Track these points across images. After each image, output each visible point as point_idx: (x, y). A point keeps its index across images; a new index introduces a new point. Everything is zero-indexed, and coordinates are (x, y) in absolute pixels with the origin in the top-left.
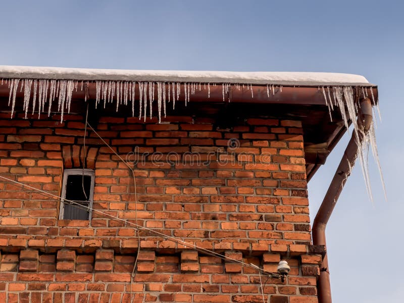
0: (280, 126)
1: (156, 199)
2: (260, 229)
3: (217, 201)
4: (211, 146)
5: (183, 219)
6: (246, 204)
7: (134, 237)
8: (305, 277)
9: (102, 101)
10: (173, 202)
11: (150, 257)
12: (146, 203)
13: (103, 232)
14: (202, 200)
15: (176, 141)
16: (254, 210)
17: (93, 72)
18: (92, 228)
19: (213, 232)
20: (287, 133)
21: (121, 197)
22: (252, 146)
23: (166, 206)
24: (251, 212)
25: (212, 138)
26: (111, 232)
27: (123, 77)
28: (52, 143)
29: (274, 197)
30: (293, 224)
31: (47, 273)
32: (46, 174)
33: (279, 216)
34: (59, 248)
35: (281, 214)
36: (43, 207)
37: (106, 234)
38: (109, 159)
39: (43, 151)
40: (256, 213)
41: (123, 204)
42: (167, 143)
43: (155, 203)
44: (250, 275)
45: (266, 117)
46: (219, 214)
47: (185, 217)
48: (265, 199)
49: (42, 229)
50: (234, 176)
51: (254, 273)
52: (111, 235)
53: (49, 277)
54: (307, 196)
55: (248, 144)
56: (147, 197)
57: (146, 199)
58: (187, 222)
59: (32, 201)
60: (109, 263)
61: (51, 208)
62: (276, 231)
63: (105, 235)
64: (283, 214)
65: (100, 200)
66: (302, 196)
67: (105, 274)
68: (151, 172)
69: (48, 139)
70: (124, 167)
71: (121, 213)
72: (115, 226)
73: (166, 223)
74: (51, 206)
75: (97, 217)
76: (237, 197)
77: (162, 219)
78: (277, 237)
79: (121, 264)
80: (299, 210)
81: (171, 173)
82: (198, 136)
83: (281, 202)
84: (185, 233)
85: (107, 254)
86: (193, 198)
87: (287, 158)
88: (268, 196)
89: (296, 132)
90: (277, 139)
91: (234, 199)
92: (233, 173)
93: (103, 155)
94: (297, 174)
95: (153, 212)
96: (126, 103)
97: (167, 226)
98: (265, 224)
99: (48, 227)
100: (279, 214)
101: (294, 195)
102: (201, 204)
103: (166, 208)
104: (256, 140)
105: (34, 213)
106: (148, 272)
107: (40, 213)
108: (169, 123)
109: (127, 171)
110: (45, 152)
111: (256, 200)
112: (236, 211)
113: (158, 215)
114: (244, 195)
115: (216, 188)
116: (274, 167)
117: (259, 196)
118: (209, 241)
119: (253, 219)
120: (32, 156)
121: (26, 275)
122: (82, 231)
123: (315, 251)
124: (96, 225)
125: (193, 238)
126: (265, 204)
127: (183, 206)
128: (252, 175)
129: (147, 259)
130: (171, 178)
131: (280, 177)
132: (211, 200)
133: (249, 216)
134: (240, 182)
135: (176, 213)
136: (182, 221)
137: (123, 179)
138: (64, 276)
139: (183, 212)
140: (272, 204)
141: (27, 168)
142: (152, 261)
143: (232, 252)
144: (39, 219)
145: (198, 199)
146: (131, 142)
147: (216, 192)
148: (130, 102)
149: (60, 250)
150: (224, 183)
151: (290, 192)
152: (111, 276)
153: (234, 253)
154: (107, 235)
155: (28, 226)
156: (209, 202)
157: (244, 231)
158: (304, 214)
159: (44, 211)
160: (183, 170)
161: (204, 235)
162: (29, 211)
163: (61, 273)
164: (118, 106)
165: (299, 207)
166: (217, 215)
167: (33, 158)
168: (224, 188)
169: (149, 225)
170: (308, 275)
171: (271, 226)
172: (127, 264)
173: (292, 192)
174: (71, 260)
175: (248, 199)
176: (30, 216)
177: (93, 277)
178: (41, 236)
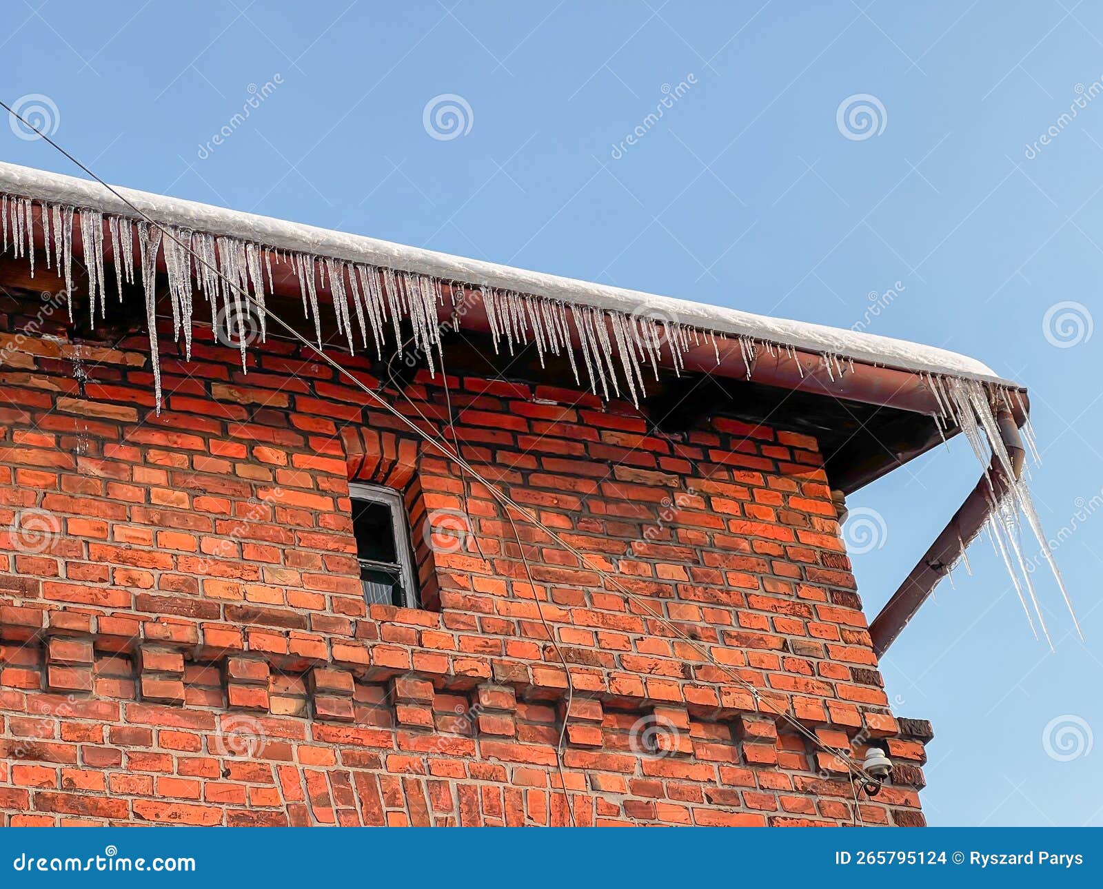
0: (776, 443)
1: (567, 579)
2: (789, 671)
3: (692, 597)
4: (652, 469)
5: (632, 630)
6: (750, 611)
7: (540, 662)
8: (898, 787)
9: (504, 338)
10: (603, 590)
11: (593, 713)
12: (548, 585)
13: (473, 644)
14: (660, 591)
15: (579, 449)
16: (768, 626)
17: (467, 266)
18: (446, 631)
19: (699, 667)
20: (793, 461)
21: (492, 565)
22: (732, 481)
23: (591, 598)
24: (762, 629)
25: (651, 452)
26: (491, 647)
27: (534, 288)
28: (314, 415)
29: (799, 601)
30: (848, 665)
31: (376, 728)
32: (318, 489)
33: (818, 645)
34: (398, 673)
35: (822, 642)
36: (330, 568)
37: (481, 649)
38: (446, 472)
39: (298, 431)
40: (772, 633)
41: (501, 582)
42: (563, 451)
43: (567, 586)
44: (793, 772)
45: (748, 418)
46: (702, 628)
47: (634, 626)
48: (784, 604)
49: (339, 622)
50: (712, 545)
51: (799, 769)
52: (491, 653)
53: (381, 737)
54: (860, 608)
55: (725, 475)
56: (549, 572)
57: (548, 577)
58: (642, 639)
59: (303, 552)
60: (508, 719)
61: (347, 573)
62: (819, 678)
63: (480, 652)
64: (825, 642)
65: (449, 567)
66: (852, 606)
67: (501, 743)
68: (543, 515)
69: (304, 405)
70: (483, 494)
71: (499, 601)
72: (496, 633)
73: (599, 637)
74: (346, 568)
75: (453, 608)
76: (728, 592)
77: (588, 626)
78: (825, 693)
79: (528, 722)
80: (851, 637)
81: (584, 522)
82: (621, 444)
83: (814, 616)
84: (644, 663)
85: (502, 698)
86: (642, 585)
87: (807, 517)
88: (786, 598)
89: (810, 462)
90: (778, 473)
91: (724, 597)
92: (709, 536)
93: (432, 461)
94: (831, 555)
95: (568, 608)
96: (558, 351)
97: (603, 644)
98: (797, 661)
99: (352, 619)
100: (817, 640)
101: (837, 603)
102: (662, 601)
103: (592, 603)
104: (740, 468)
105: (313, 580)
106: (590, 748)
107: (329, 584)
108: (555, 403)
109: (491, 505)
110: (306, 434)
111: (768, 605)
112: (734, 624)
113: (579, 614)
114: (740, 590)
115: (684, 567)
116: (785, 535)
117: (770, 595)
118: (696, 686)
119: (771, 646)
120: (278, 441)
121: (331, 728)
122: (430, 636)
123: (914, 733)
124: (456, 626)
125: (663, 678)
126: (786, 615)
127: (627, 601)
128: (745, 545)
129: (587, 716)
130: (587, 532)
131: (802, 559)
132: (678, 593)
133: (761, 639)
134: (726, 558)
135: (615, 616)
136: (632, 636)
137: (488, 524)
138: (414, 740)
139: (628, 614)
140: (798, 616)
141: (272, 468)
142: (598, 722)
143: (755, 717)
144: (327, 595)
145: (654, 588)
146: (487, 437)
147: (685, 577)
148: (564, 351)
149: (399, 676)
150: (695, 556)
151: (828, 594)
152: (515, 750)
153: (758, 719)
154: (483, 652)
155: (307, 612)
156: (676, 597)
157: (758, 671)
158: (863, 647)
159: (334, 578)
160: (607, 518)
161: (683, 671)
162: (301, 574)
163: (408, 732)
164: (541, 356)
165: (851, 629)
166: (699, 630)
167: (281, 446)
168: (697, 570)
169: (567, 638)
170: (904, 784)
171: (807, 666)
172: (542, 724)
173: (832, 595)
174: (425, 703)
175: (751, 599)
176: (305, 586)
177: (477, 746)
178: (342, 637)
